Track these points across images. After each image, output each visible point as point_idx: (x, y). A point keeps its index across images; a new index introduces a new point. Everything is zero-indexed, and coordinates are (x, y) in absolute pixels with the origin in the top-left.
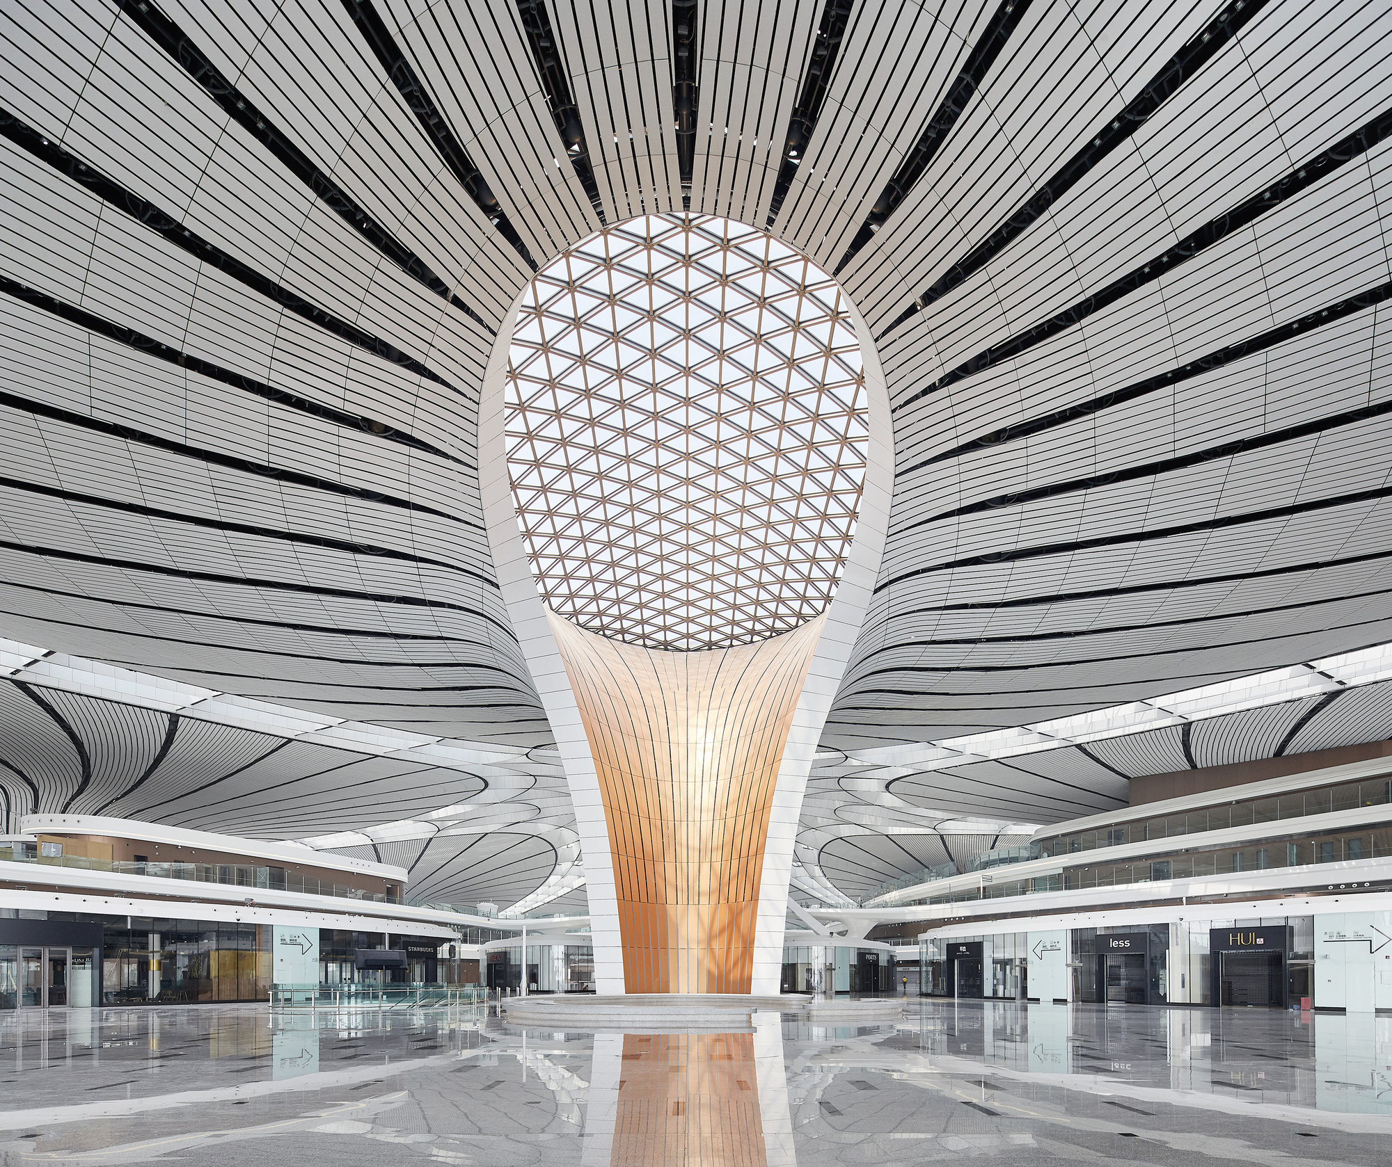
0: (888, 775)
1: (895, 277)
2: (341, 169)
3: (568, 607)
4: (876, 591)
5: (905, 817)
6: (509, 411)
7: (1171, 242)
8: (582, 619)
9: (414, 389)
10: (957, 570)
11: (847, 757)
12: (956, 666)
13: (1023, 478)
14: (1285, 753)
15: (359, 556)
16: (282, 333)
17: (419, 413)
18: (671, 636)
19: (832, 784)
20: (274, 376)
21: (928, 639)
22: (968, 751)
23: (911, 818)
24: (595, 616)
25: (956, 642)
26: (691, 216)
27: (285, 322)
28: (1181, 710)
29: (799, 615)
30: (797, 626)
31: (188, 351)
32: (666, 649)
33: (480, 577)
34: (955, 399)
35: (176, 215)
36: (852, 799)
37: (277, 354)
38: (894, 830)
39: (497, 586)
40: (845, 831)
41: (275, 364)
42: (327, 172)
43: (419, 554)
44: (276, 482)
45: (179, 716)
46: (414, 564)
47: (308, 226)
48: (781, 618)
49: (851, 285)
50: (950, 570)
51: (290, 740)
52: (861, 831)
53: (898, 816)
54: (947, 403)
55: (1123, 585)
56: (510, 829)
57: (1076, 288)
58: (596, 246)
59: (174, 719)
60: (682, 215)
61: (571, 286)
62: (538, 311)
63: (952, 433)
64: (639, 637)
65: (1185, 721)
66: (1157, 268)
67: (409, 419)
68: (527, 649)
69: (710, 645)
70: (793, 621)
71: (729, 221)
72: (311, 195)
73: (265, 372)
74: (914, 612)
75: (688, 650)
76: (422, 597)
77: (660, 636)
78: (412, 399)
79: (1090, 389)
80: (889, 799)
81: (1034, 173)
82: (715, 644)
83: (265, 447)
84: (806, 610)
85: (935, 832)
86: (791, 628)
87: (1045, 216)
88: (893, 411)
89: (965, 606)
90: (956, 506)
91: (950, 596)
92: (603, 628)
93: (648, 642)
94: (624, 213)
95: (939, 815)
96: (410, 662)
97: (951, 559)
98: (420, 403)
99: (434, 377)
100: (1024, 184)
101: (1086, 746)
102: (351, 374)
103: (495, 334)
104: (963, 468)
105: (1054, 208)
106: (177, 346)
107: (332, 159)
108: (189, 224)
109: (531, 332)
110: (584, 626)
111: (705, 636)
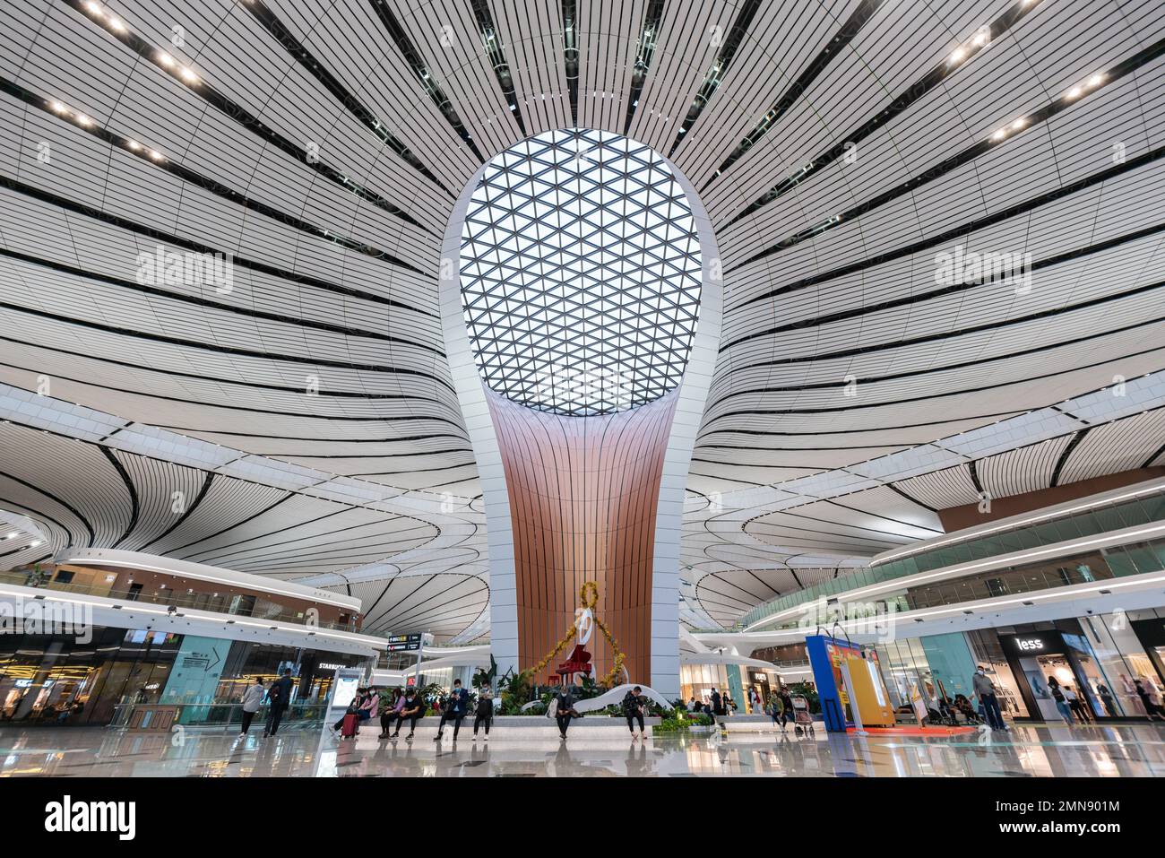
0: (744, 517)
1: (708, 151)
2: (362, 93)
3: (502, 387)
4: (720, 351)
5: (760, 554)
6: (463, 242)
7: (889, 101)
8: (511, 394)
9: (400, 228)
10: (777, 334)
11: (710, 502)
12: (788, 409)
13: (815, 267)
14: (1059, 484)
15: (349, 337)
16: (314, 188)
17: (401, 243)
18: (574, 407)
19: (701, 527)
20: (305, 214)
21: (764, 387)
22: (802, 492)
23: (766, 555)
24: (521, 392)
25: (785, 389)
26: (579, 130)
27: (317, 181)
28: (965, 450)
29: (664, 388)
30: (663, 395)
31: (249, 195)
32: (570, 415)
33: (434, 350)
34: (758, 221)
35: (255, 114)
36: (716, 539)
37: (309, 201)
38: (754, 566)
39: (444, 356)
40: (715, 567)
41: (307, 207)
42: (353, 94)
43: (392, 335)
44: (297, 284)
45: (214, 473)
46: (387, 342)
47: (339, 125)
48: (651, 390)
49: (679, 163)
50: (772, 335)
51: (294, 493)
52: (728, 568)
53: (755, 553)
54: (752, 224)
55: (905, 338)
56: (455, 570)
57: (830, 139)
58: (521, 148)
59: (211, 477)
60: (574, 130)
61: (506, 170)
62: (485, 183)
63: (759, 243)
64: (551, 407)
65: (970, 460)
66: (882, 119)
67: (394, 247)
68: (462, 399)
69: (602, 412)
70: (660, 392)
71: (603, 132)
72: (342, 107)
73: (300, 212)
74: (749, 366)
75: (586, 416)
76: (391, 366)
77: (566, 407)
78: (398, 235)
79: (852, 201)
80: (744, 539)
81: (789, 74)
82: (605, 411)
83: (292, 261)
84: (669, 384)
85: (785, 567)
86: (660, 397)
87: (801, 98)
88: (716, 234)
89: (788, 361)
90: (770, 290)
91: (776, 354)
92: (526, 401)
93: (558, 411)
94: (537, 129)
95: (786, 551)
96: (378, 417)
97: (772, 327)
98: (403, 237)
99: (414, 222)
100: (784, 81)
101: (894, 484)
102: (358, 216)
103: (456, 199)
104: (770, 264)
105: (806, 93)
106: (242, 192)
107: (356, 86)
108: (262, 119)
109: (480, 194)
110: (512, 399)
111: (598, 406)
